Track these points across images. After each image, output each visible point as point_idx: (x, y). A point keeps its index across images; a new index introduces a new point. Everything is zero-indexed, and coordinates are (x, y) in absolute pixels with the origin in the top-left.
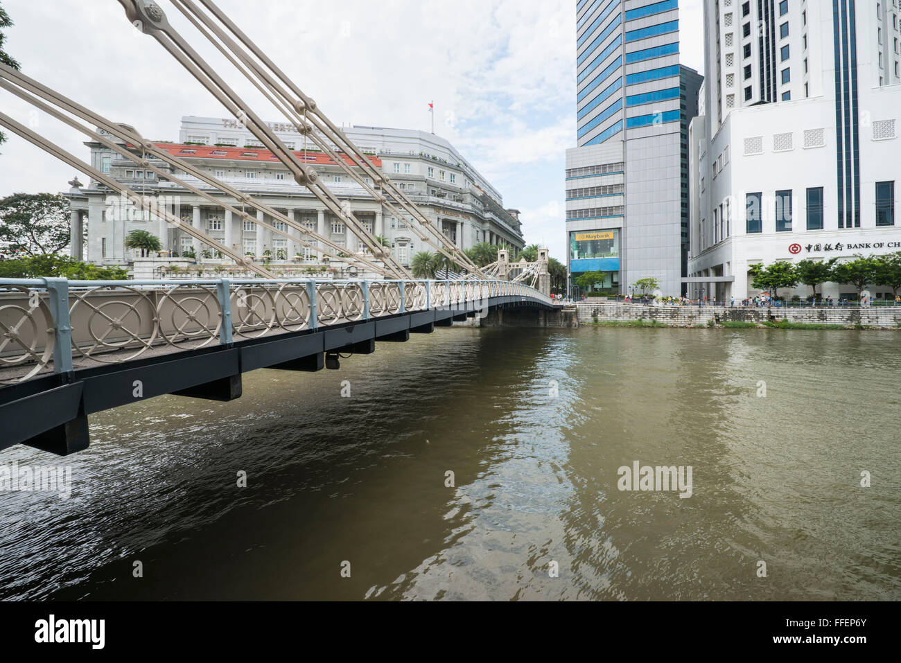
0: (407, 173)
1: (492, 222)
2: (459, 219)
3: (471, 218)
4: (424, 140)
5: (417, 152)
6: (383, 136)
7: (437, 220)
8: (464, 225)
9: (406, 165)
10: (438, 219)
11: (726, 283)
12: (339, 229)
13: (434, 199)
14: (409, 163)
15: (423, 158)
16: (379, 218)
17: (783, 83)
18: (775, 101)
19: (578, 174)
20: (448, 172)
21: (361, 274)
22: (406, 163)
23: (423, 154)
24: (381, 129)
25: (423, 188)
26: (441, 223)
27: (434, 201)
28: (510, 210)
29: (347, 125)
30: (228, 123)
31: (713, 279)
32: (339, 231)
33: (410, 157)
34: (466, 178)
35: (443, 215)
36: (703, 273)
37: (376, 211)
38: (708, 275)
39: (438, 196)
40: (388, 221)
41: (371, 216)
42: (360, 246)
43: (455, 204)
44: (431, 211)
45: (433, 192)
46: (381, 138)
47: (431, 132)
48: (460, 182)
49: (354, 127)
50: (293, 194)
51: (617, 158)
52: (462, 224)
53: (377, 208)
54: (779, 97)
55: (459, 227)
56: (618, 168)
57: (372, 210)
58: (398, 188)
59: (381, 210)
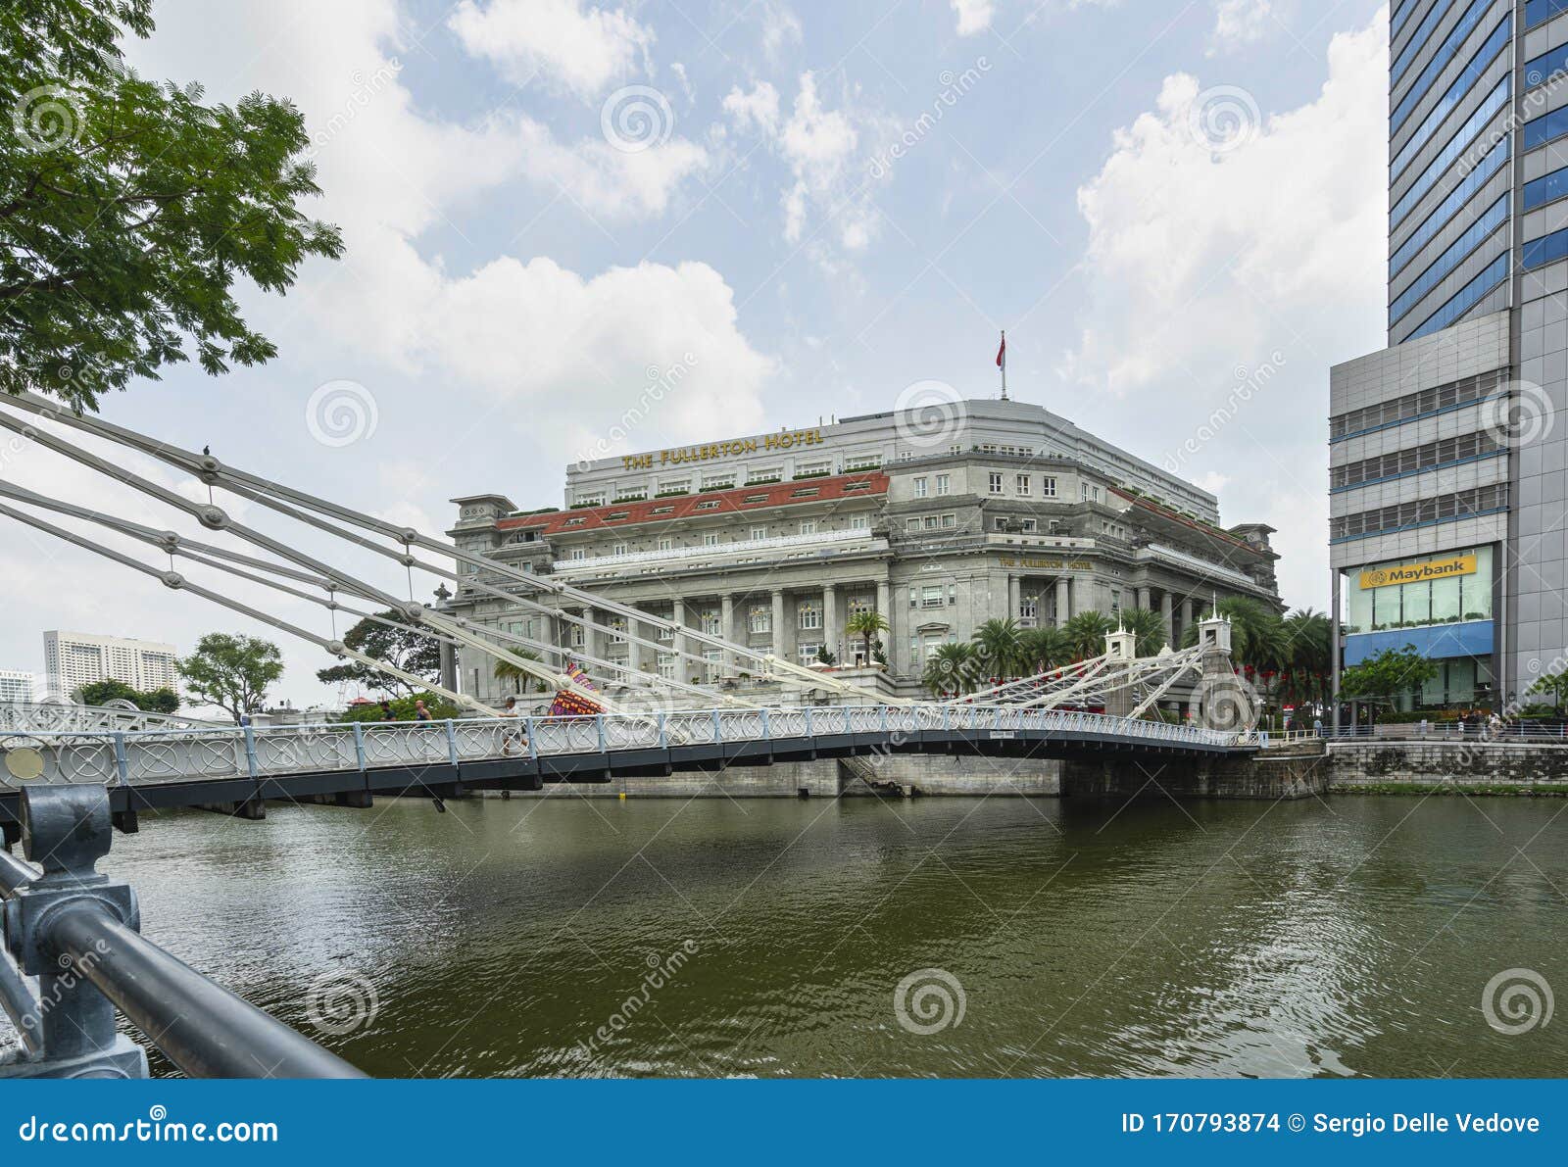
0: (943, 494)
1: (1156, 566)
2: (1064, 571)
3: (1093, 566)
4: (983, 418)
5: (965, 448)
7: (1006, 581)
8: (1076, 584)
9: (939, 477)
10: (1010, 578)
12: (814, 619)
13: (998, 538)
14: (946, 472)
15: (981, 456)
16: (883, 592)
20: (1037, 477)
21: (836, 702)
22: (941, 472)
23: (981, 448)
25: (976, 517)
26: (1016, 586)
27: (999, 541)
28: (1244, 529)
29: (827, 422)
30: (631, 463)
32: (814, 625)
33: (954, 460)
34: (1084, 478)
35: (1020, 569)
37: (876, 578)
39: (1010, 530)
40: (901, 594)
41: (869, 589)
42: (852, 648)
43: (1050, 541)
44: (992, 564)
45: (999, 522)
46: (890, 434)
47: (998, 397)
48: (1070, 491)
49: (841, 421)
50: (728, 567)
51: (1490, 359)
52: (1070, 581)
53: (879, 573)
55: (1062, 589)
57: (870, 578)
58: (922, 526)
59: (885, 577)
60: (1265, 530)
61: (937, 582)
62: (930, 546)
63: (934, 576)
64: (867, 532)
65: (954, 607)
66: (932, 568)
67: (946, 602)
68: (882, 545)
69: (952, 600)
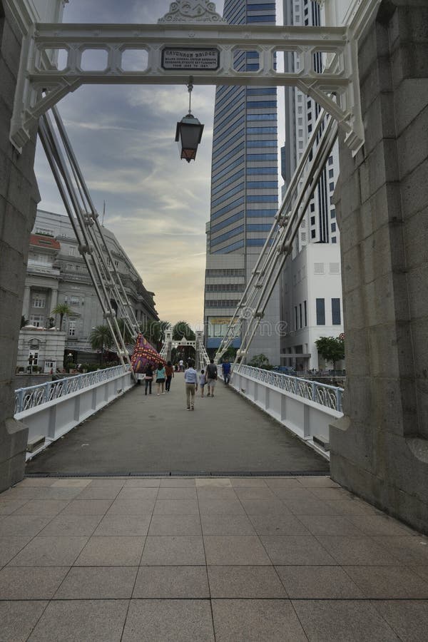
1: (143, 303)
6: (61, 222)
11: (305, 358)
16: (54, 294)
17: (332, 231)
18: (328, 242)
19: (214, 274)
24: (60, 216)
28: (149, 293)
31: (294, 355)
36: (287, 351)
37: (53, 287)
38: (290, 352)
40: (62, 297)
41: (48, 292)
46: (59, 224)
51: (241, 266)
53: (54, 285)
54: (330, 240)
56: (241, 272)
57: (50, 287)
58: (74, 269)
59: (57, 287)
60: (153, 294)
61: (77, 294)
62: (76, 278)
63: (77, 291)
64: (50, 265)
65: (83, 307)
66: (76, 288)
67: (80, 304)
68: (57, 272)
69: (83, 303)
